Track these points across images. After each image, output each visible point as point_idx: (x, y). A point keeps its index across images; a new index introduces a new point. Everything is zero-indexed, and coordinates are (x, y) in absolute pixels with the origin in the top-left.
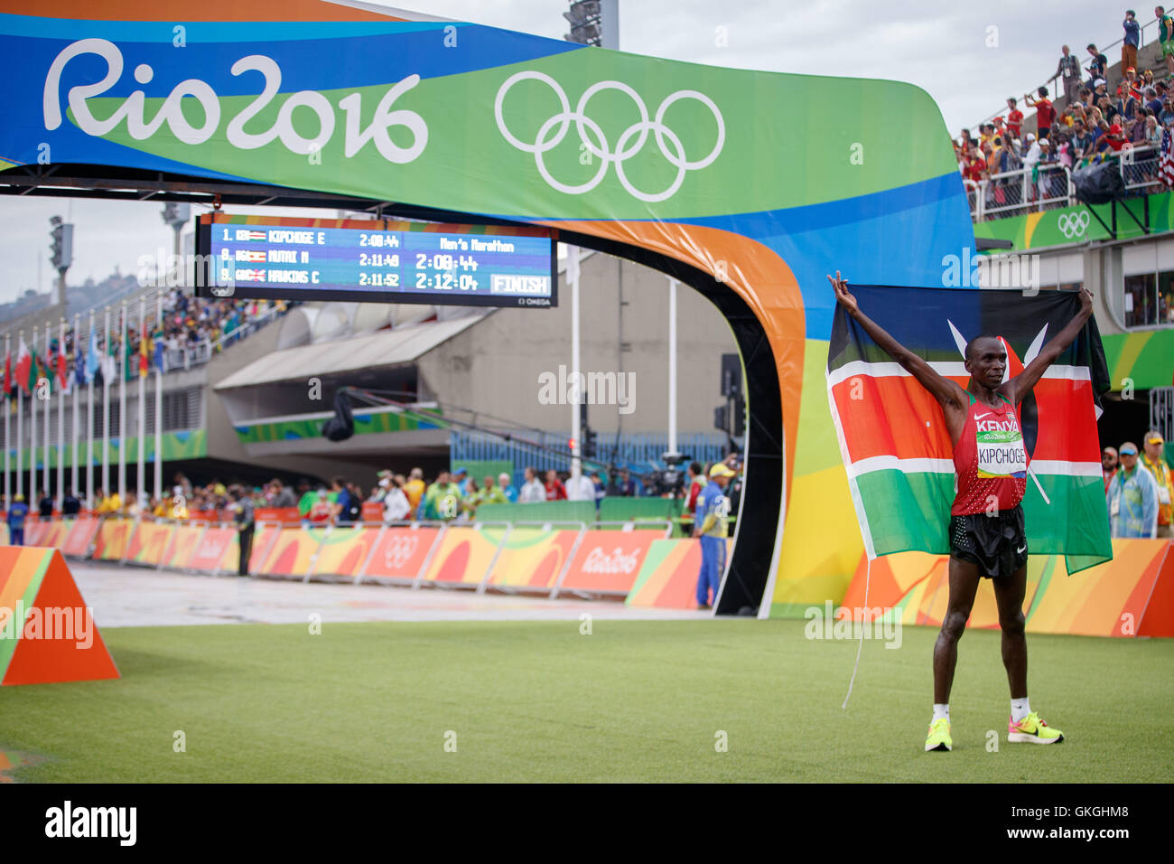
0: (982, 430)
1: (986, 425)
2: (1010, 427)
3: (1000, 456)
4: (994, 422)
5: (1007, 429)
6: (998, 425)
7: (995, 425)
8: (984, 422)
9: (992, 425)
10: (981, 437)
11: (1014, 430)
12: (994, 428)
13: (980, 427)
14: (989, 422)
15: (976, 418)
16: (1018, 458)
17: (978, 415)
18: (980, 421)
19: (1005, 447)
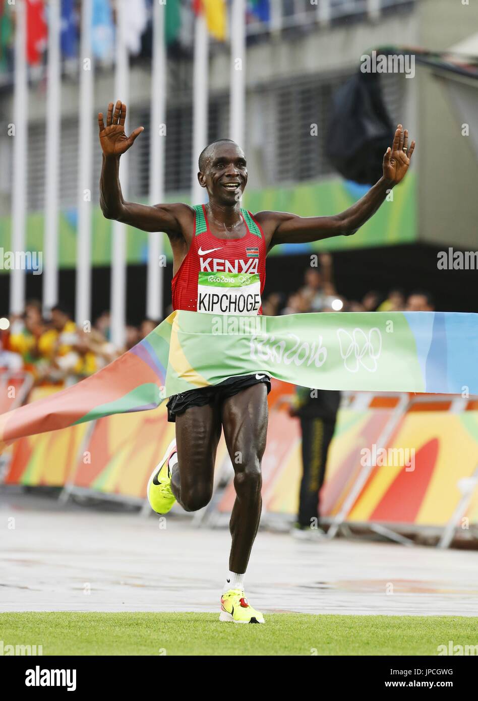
0: (205, 269)
1: (211, 264)
2: (245, 267)
3: (225, 303)
4: (222, 261)
5: (240, 269)
6: (228, 264)
7: (223, 265)
8: (209, 260)
9: (218, 264)
10: (206, 277)
11: (251, 270)
12: (222, 268)
13: (203, 265)
14: (216, 261)
15: (201, 252)
16: (249, 306)
17: (203, 250)
18: (205, 257)
19: (234, 293)
